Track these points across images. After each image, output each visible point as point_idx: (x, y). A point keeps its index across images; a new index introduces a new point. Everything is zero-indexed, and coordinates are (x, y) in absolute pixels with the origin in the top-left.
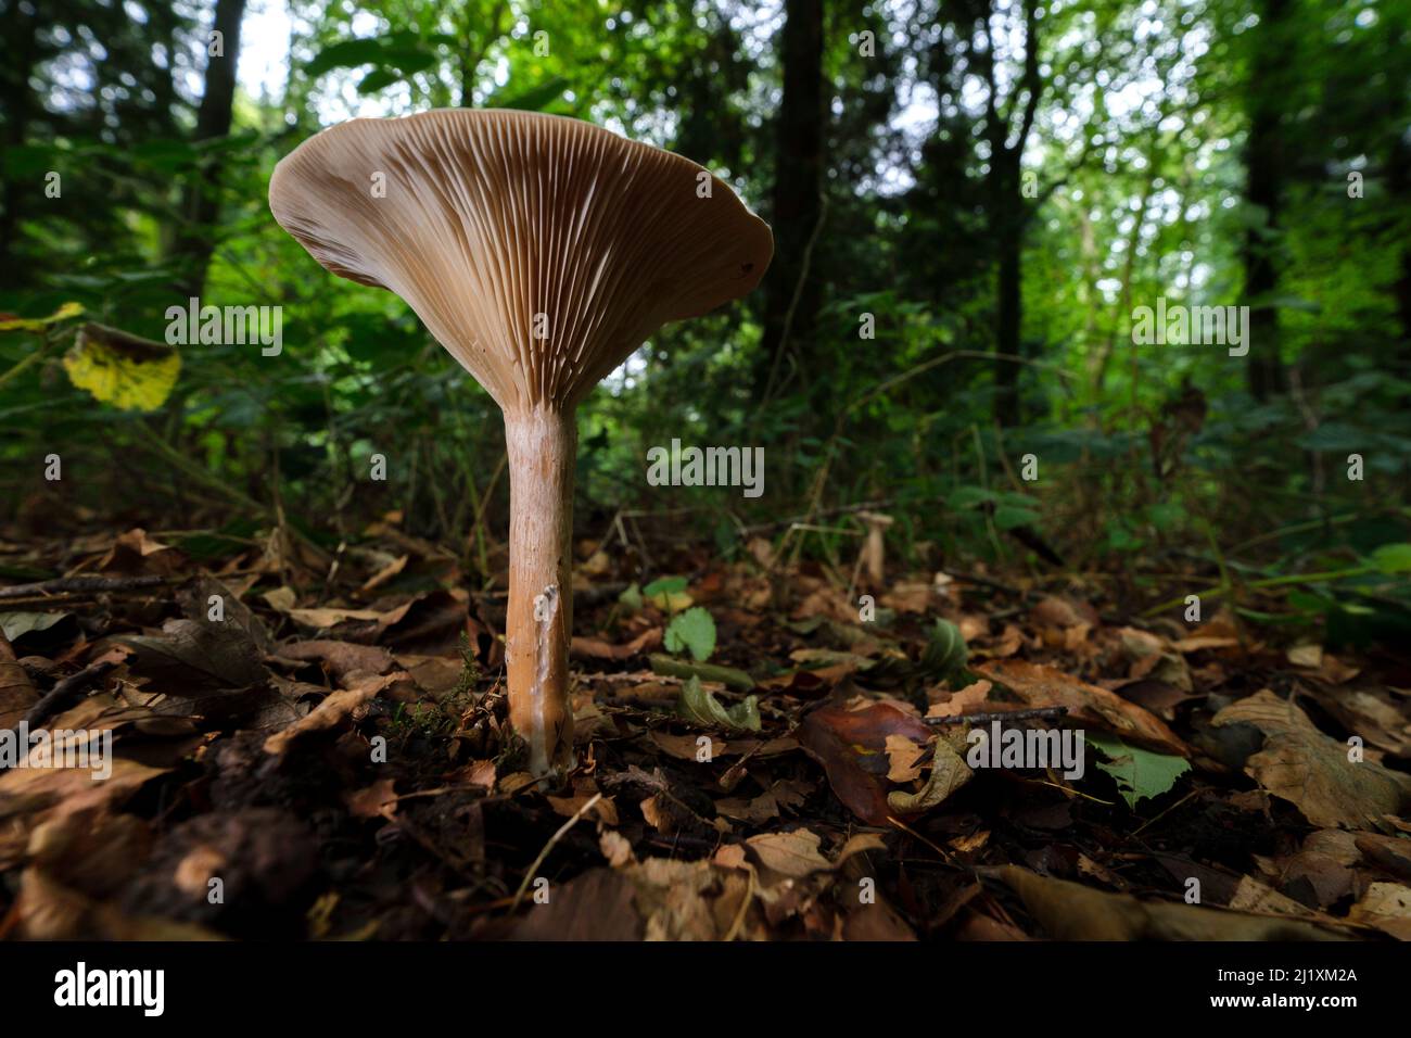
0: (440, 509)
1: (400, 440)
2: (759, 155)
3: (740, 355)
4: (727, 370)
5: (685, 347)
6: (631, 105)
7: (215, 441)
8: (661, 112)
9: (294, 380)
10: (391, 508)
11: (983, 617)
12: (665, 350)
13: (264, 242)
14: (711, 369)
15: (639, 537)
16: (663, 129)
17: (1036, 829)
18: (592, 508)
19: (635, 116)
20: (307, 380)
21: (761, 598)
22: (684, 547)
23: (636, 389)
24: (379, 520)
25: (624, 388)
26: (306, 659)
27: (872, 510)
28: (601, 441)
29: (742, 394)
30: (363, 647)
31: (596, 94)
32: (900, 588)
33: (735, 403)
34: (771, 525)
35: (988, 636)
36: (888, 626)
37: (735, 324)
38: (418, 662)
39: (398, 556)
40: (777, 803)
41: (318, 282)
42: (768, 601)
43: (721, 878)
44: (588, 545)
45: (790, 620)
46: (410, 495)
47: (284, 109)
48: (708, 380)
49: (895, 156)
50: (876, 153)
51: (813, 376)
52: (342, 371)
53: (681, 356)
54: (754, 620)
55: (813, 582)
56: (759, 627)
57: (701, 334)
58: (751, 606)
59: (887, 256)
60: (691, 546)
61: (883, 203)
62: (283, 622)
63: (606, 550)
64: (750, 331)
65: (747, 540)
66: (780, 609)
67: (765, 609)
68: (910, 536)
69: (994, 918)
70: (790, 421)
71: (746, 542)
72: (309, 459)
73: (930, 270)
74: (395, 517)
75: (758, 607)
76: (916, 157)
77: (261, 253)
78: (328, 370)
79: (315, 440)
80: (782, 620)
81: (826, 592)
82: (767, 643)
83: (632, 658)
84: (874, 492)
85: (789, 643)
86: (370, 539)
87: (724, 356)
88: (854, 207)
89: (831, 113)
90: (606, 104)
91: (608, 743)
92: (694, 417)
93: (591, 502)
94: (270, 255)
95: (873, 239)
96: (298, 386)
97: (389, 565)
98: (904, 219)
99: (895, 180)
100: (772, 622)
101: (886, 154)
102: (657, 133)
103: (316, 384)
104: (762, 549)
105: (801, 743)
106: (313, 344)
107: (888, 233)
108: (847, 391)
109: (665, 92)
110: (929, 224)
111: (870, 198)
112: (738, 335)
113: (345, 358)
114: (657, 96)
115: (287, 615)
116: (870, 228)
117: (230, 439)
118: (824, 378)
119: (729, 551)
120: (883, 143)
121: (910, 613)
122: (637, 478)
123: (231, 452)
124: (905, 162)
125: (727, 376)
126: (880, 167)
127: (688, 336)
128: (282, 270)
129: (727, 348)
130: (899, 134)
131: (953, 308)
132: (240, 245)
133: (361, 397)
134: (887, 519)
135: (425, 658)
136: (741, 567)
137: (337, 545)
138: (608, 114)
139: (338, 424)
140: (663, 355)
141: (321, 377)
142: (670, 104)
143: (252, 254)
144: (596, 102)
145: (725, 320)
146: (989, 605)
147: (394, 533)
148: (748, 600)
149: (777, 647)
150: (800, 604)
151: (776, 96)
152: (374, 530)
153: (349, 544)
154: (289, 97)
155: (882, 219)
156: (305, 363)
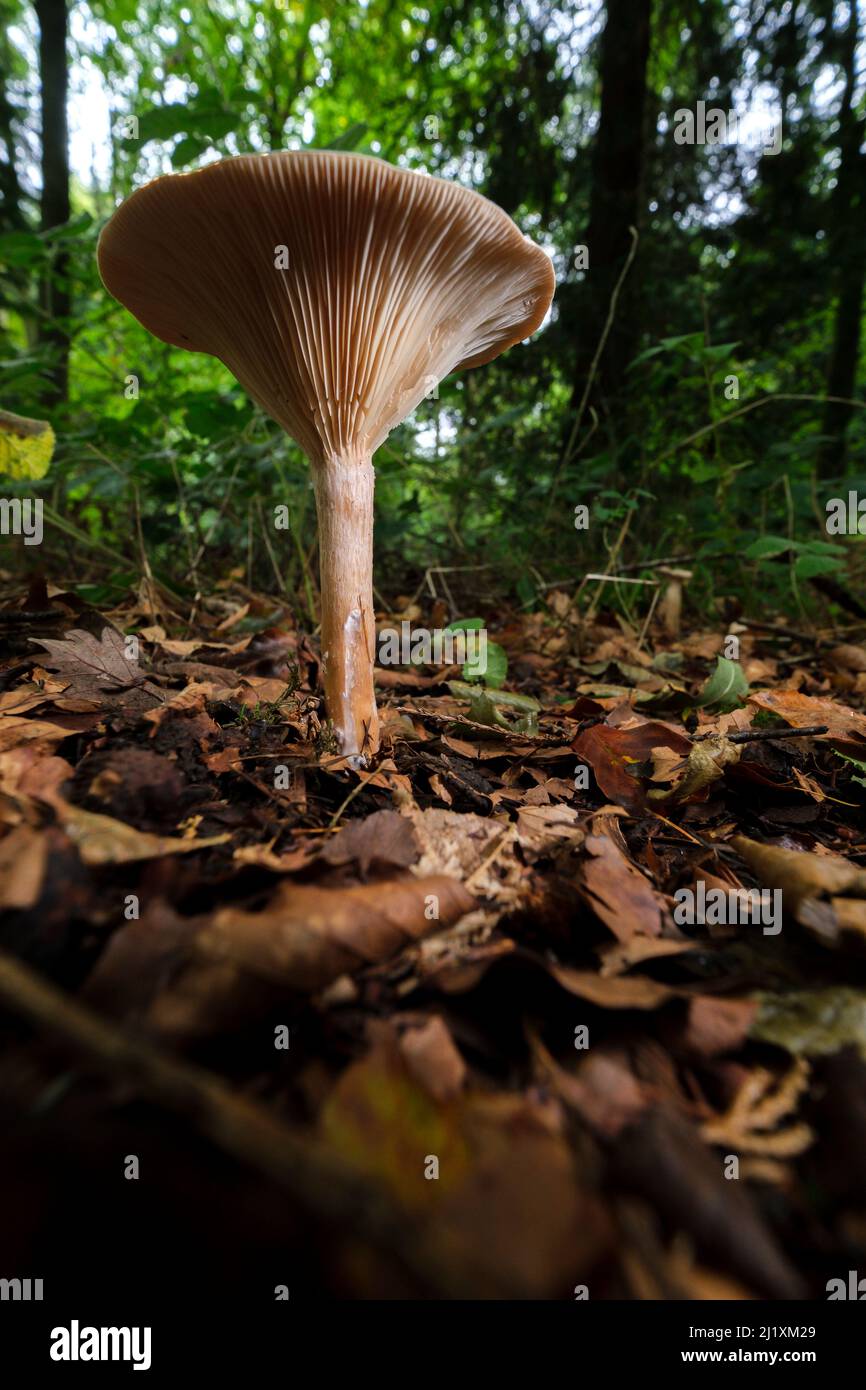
0: (276, 570)
1: (239, 509)
2: (572, 193)
3: (549, 417)
4: (536, 435)
5: (493, 410)
6: (437, 149)
7: (92, 514)
8: (469, 154)
9: (148, 456)
10: (236, 566)
11: (774, 662)
12: (474, 416)
13: (111, 331)
14: (520, 433)
15: (447, 592)
16: (471, 172)
17: (779, 823)
18: (408, 568)
19: (442, 162)
20: (158, 455)
21: (556, 644)
22: (490, 601)
23: (447, 457)
24: (226, 578)
25: (436, 455)
26: (175, 676)
27: (672, 565)
28: (412, 506)
29: (551, 457)
30: (217, 668)
31: (403, 141)
32: (694, 637)
33: (542, 468)
34: (572, 581)
35: (774, 678)
36: (675, 668)
37: (545, 384)
38: (260, 683)
39: (242, 605)
40: (549, 794)
41: (159, 367)
42: (564, 646)
43: (487, 827)
44: (402, 600)
45: (582, 663)
46: (250, 558)
47: (113, 194)
48: (517, 443)
49: (726, 179)
50: (705, 176)
51: (622, 434)
52: (186, 447)
53: (490, 420)
54: (548, 662)
55: (607, 631)
56: (554, 668)
57: (511, 397)
58: (546, 652)
59: (711, 298)
60: (496, 600)
61: (709, 236)
62: (156, 650)
63: (418, 603)
64: (560, 391)
65: (547, 594)
66: (573, 653)
67: (559, 653)
68: (710, 591)
69: (725, 879)
70: (597, 481)
71: (546, 596)
72: (168, 526)
73: (757, 311)
74: (238, 573)
75: (553, 652)
76: (750, 175)
77: (109, 341)
78: (175, 446)
79: (171, 510)
80: (575, 662)
81: (620, 640)
82: (560, 681)
83: (435, 687)
84: (678, 548)
85: (578, 681)
86: (220, 591)
87: (533, 418)
88: (677, 243)
89: (655, 132)
90: (413, 152)
91: (410, 745)
92: (500, 480)
93: (407, 563)
94: (118, 343)
95: (696, 279)
96: (152, 461)
97: (235, 612)
98: (732, 253)
99: (726, 207)
100: (566, 664)
101: (715, 177)
102: (465, 177)
103: (165, 459)
104: (561, 603)
105: (574, 751)
106: (160, 422)
107: (715, 272)
108: (658, 450)
109: (473, 129)
110: (761, 257)
111: (694, 231)
112: (548, 396)
113: (187, 435)
114: (465, 135)
115: (159, 645)
116: (693, 266)
117: (104, 511)
118: (633, 437)
119: (529, 603)
120: (713, 162)
121: (699, 658)
122: (448, 541)
123: (107, 524)
124: (738, 184)
125: (535, 438)
126: (708, 194)
127: (497, 400)
128: (129, 358)
129: (536, 412)
130: (731, 151)
131: (782, 353)
132: (91, 335)
133: (202, 469)
134: (687, 574)
135: (265, 680)
136: (539, 617)
137: (194, 595)
138: (415, 163)
139: (186, 494)
140: (473, 421)
141: (169, 452)
142: (480, 143)
143: (103, 344)
144: (403, 151)
145: (534, 380)
146: (783, 653)
147: (237, 585)
148: (544, 646)
149: (567, 683)
150: (593, 650)
151: (593, 121)
152: (222, 585)
153: (203, 595)
154: (115, 180)
155: (708, 255)
156: (155, 442)
